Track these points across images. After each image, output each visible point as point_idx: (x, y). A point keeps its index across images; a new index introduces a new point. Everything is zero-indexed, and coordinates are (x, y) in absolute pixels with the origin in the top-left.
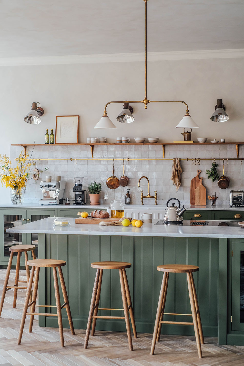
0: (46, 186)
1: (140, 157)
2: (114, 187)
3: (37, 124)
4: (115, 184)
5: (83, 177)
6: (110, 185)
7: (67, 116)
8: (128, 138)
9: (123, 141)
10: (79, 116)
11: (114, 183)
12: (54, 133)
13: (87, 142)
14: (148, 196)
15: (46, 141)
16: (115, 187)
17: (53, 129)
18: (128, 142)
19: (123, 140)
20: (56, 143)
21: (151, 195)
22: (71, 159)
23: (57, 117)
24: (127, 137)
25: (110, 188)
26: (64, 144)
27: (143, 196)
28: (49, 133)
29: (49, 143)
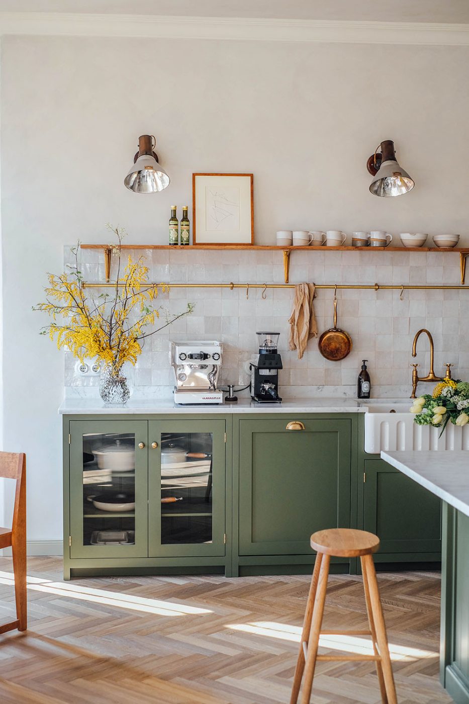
0: (191, 356)
1: (406, 281)
2: (336, 355)
3: (157, 192)
4: (339, 348)
5: (278, 332)
6: (328, 350)
7: (222, 175)
8: (387, 235)
9: (375, 242)
10: (252, 176)
11: (338, 346)
12: (190, 217)
13: (276, 243)
14: (430, 378)
15: (174, 239)
16: (340, 355)
17: (187, 207)
18: (385, 245)
19: (377, 240)
20: (195, 244)
21: (436, 375)
22: (233, 286)
23: (194, 175)
24: (385, 233)
25: (328, 359)
26: (227, 247)
27: (417, 377)
28: (180, 216)
29: (179, 243)
